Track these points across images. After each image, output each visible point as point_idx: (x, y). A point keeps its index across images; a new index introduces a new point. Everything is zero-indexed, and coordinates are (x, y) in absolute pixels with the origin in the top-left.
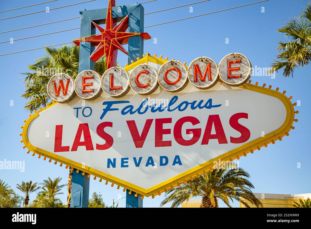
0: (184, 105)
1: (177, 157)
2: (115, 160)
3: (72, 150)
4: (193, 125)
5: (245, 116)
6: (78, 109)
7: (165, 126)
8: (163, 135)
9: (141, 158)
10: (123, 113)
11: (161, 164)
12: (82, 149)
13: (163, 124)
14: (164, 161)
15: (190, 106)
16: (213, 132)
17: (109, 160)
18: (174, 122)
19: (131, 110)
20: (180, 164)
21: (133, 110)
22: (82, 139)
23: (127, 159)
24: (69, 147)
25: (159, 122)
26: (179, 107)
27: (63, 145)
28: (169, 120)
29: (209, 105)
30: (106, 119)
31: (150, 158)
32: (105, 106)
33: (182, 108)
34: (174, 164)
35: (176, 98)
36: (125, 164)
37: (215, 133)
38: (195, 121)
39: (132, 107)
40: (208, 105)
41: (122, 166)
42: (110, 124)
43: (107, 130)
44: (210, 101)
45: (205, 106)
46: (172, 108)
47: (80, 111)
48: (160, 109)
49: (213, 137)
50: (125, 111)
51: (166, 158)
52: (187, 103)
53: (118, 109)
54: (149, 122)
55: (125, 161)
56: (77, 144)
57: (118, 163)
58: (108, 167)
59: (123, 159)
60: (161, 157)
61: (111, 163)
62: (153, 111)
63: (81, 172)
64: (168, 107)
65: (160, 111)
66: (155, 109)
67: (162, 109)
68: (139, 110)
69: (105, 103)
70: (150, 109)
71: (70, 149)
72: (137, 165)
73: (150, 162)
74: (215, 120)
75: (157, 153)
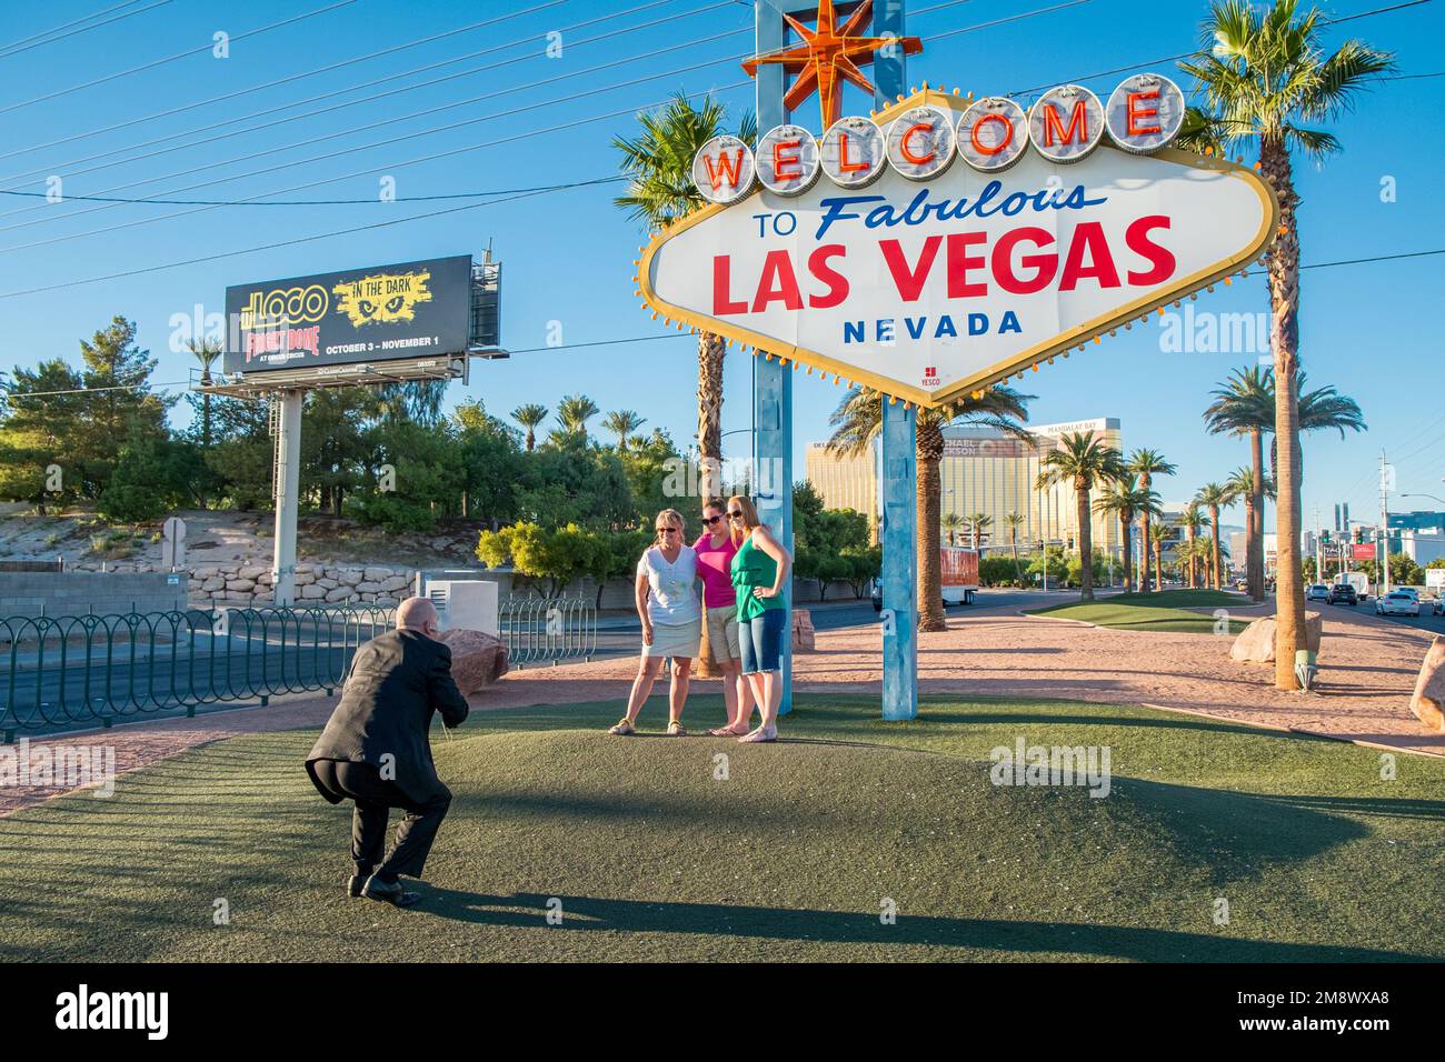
0: (1016, 202)
1: (1010, 315)
2: (861, 324)
3: (754, 310)
4: (1039, 245)
5: (1163, 222)
6: (762, 217)
7: (971, 251)
8: (967, 271)
9: (923, 321)
10: (870, 223)
11: (972, 331)
12: (776, 307)
13: (966, 246)
14: (979, 324)
15: (1030, 203)
16: (1088, 261)
18: (992, 241)
19: (887, 217)
20: (1018, 329)
21: (894, 217)
22: (776, 286)
23: (890, 321)
24: (746, 303)
25: (957, 243)
26: (1005, 206)
27: (733, 299)
28: (980, 238)
29: (1077, 199)
30: (830, 238)
31: (946, 319)
32: (826, 211)
33: (1011, 208)
34: (1002, 331)
35: (997, 185)
36: (885, 334)
37: (1091, 265)
38: (1042, 237)
39: (890, 209)
40: (1074, 201)
41: (880, 337)
42: (839, 250)
43: (832, 263)
44: (1080, 190)
45: (1068, 203)
46: (986, 208)
47: (769, 222)
48: (957, 213)
49: (1088, 273)
50: (875, 219)
51: (984, 318)
52: (1023, 197)
54: (932, 244)
55: (884, 326)
56: (764, 297)
57: (870, 331)
58: (847, 340)
59: (879, 323)
60: (970, 316)
61: (854, 332)
62: (941, 217)
63: (775, 357)
64: (978, 207)
65: (960, 216)
66: (947, 211)
67: (963, 211)
68: (907, 216)
69: (825, 203)
70: (933, 213)
71: (750, 307)
72: (916, 334)
73: (946, 327)
74: (1090, 234)
75: (961, 309)
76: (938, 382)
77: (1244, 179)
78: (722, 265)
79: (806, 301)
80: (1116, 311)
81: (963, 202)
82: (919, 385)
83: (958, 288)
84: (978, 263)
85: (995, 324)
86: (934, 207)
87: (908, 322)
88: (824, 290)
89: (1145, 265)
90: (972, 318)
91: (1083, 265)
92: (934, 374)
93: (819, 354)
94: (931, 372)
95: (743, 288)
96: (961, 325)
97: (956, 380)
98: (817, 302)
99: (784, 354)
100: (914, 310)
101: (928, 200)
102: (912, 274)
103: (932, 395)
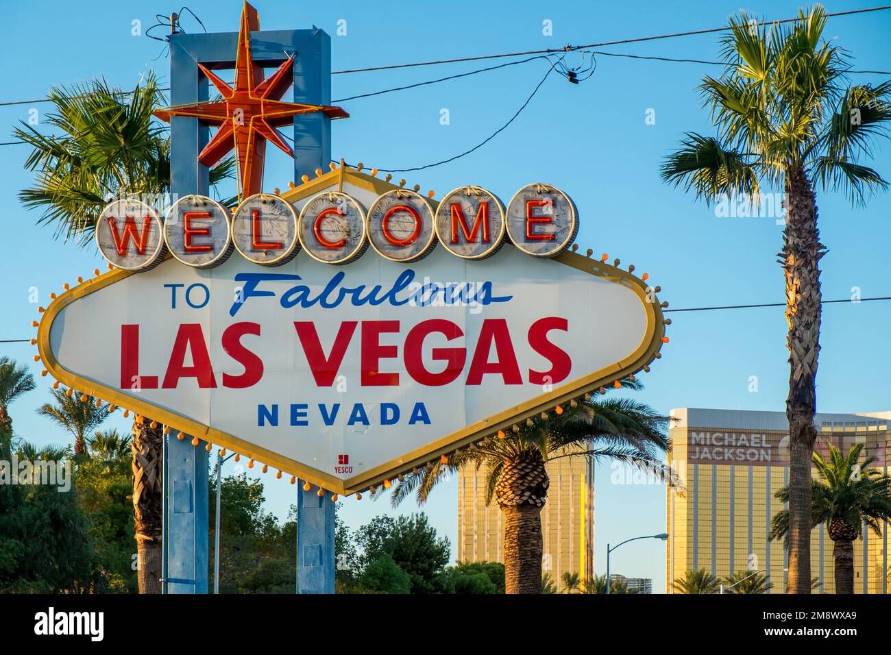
1: (420, 406)
2: (275, 407)
3: (165, 386)
4: (450, 337)
5: (561, 324)
6: (174, 286)
7: (385, 339)
8: (379, 359)
9: (336, 407)
10: (285, 303)
11: (384, 421)
12: (188, 384)
13: (380, 334)
14: (390, 414)
16: (493, 357)
17: (262, 409)
18: (405, 330)
19: (303, 298)
20: (427, 421)
21: (310, 299)
22: (188, 362)
23: (305, 406)
24: (156, 378)
25: (372, 330)
27: (142, 373)
28: (393, 326)
30: (244, 316)
31: (358, 407)
32: (241, 285)
34: (412, 422)
35: (410, 274)
36: (299, 419)
37: (497, 361)
38: (451, 330)
39: (306, 290)
41: (294, 422)
42: (254, 329)
43: (246, 341)
46: (399, 297)
47: (181, 292)
48: (371, 298)
49: (493, 369)
50: (291, 299)
51: (395, 408)
53: (272, 294)
54: (347, 329)
55: (299, 411)
56: (175, 371)
57: (284, 415)
58: (261, 423)
59: (294, 408)
60: (382, 404)
61: (268, 415)
62: (356, 302)
63: (187, 438)
64: (391, 295)
65: (374, 303)
66: (361, 297)
67: (377, 298)
68: (322, 298)
69: (239, 277)
70: (348, 297)
71: (161, 382)
72: (329, 421)
73: (359, 415)
74: (496, 330)
75: (374, 397)
76: (350, 471)
77: (632, 288)
78: (130, 335)
79: (219, 380)
80: (516, 408)
81: (378, 288)
82: (332, 472)
83: (371, 377)
84: (391, 352)
85: (406, 413)
86: (349, 291)
87: (322, 407)
88: (238, 369)
89: (545, 365)
90: (384, 407)
91: (489, 361)
92: (346, 462)
93: (233, 437)
94: (344, 459)
95: (153, 361)
96: (373, 412)
97: (367, 469)
98: (230, 382)
99: (197, 434)
100: (327, 396)
101: (344, 284)
102: (327, 360)
103: (345, 482)
